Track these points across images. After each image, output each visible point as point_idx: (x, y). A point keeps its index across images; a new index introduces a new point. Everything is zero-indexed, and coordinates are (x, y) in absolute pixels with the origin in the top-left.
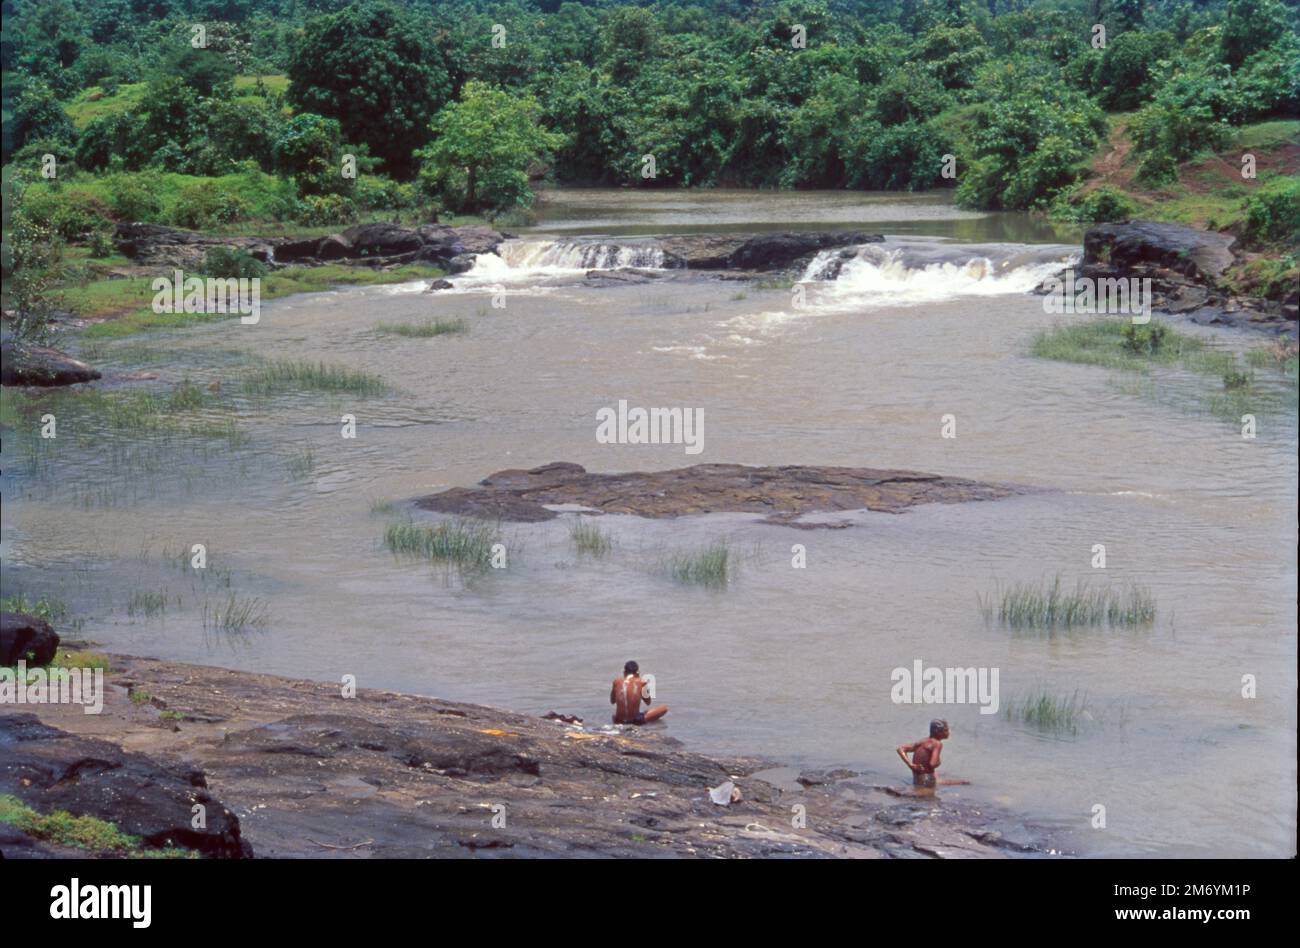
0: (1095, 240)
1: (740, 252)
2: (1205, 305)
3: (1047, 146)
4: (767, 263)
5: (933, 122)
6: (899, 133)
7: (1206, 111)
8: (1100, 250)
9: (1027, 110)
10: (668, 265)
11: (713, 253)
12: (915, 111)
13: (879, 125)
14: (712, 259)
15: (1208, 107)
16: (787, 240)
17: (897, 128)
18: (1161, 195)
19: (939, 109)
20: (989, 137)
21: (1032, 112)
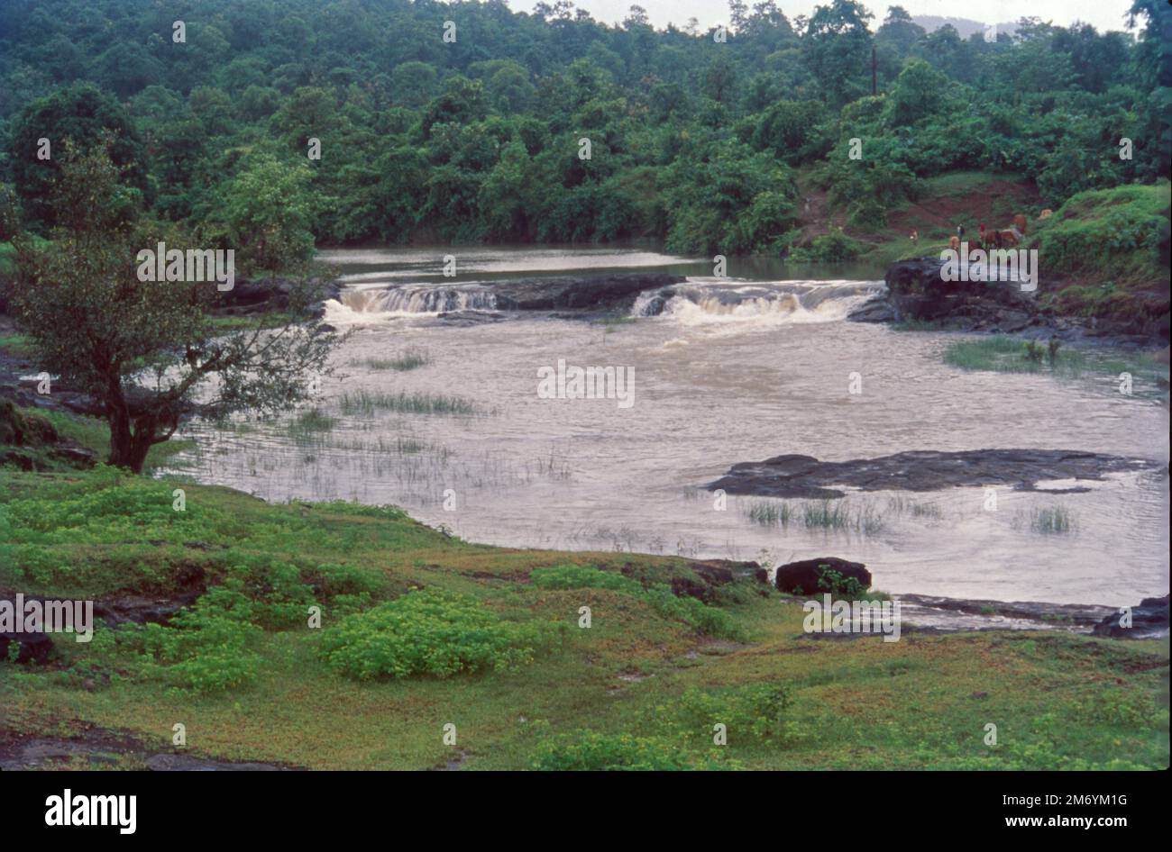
0: (906, 275)
1: (566, 294)
2: (1031, 324)
3: (764, 200)
4: (596, 302)
5: (610, 182)
6: (582, 193)
7: (903, 167)
8: (909, 283)
9: (738, 170)
10: (500, 307)
11: (539, 296)
12: (593, 174)
13: (561, 187)
14: (539, 301)
15: (904, 164)
16: (612, 283)
17: (577, 189)
18: (878, 238)
19: (611, 171)
20: (708, 193)
21: (743, 171)
